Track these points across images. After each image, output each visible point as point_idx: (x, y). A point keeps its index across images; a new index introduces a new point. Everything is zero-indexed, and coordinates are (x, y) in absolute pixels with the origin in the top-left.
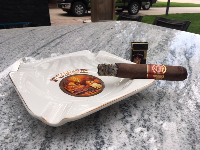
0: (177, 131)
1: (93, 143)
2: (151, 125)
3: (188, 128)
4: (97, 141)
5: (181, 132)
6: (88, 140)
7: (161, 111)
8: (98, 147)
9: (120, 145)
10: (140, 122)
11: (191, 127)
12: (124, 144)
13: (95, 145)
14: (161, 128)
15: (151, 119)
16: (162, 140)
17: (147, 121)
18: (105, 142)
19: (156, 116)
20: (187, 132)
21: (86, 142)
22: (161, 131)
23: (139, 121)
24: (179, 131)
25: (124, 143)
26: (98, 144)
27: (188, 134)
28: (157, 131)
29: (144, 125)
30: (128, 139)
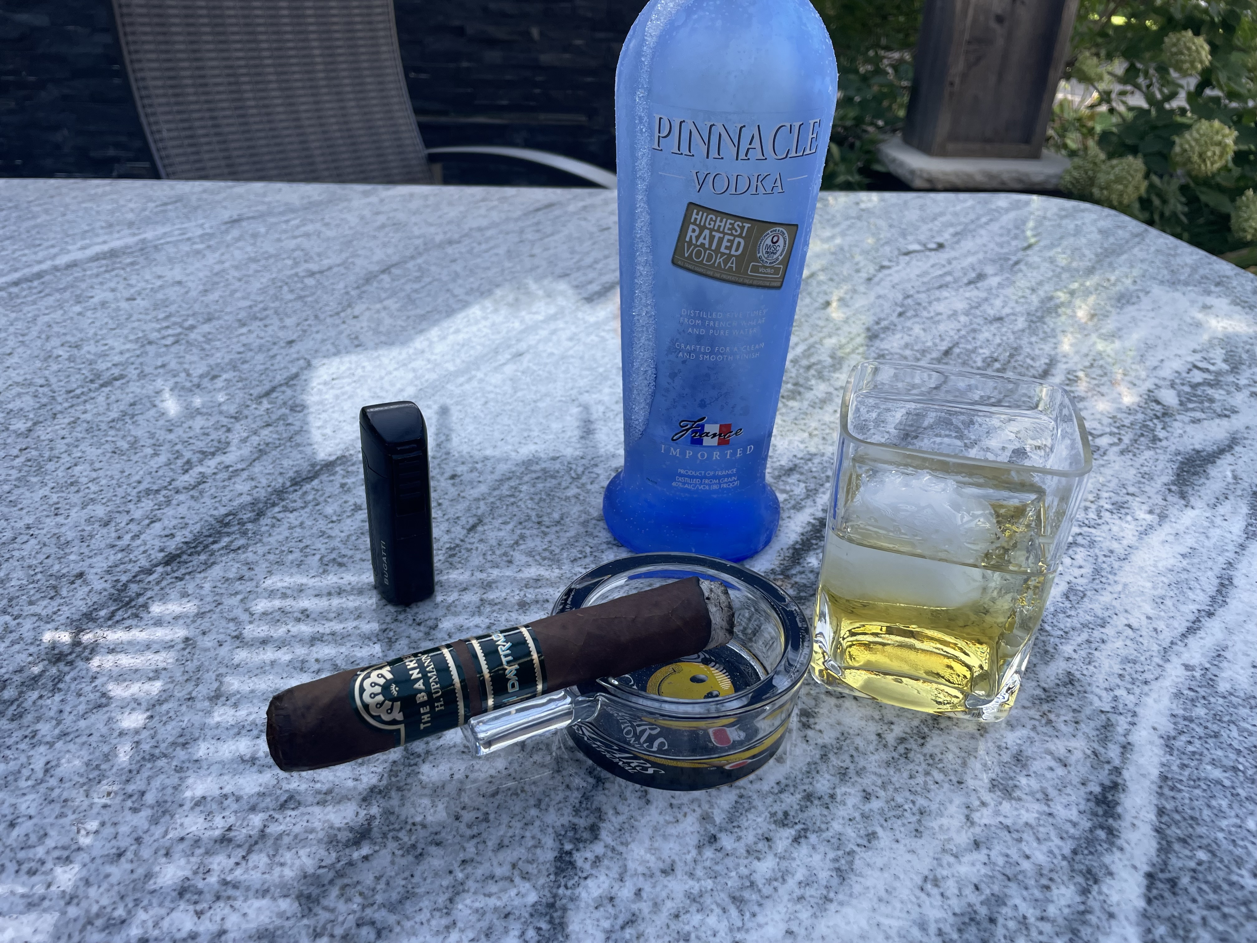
0: (920, 882)
1: (558, 824)
2: (824, 826)
3: (977, 888)
4: (576, 820)
5: (935, 891)
6: (543, 806)
7: (906, 775)
8: (568, 847)
9: (651, 865)
10: (782, 796)
11: (996, 888)
12: (666, 866)
13: (558, 835)
14: (856, 848)
15: (839, 798)
16: (831, 901)
17: (816, 802)
18: (604, 834)
19: (869, 790)
20: (964, 902)
21: (533, 812)
22: (851, 863)
23: (781, 792)
24: (929, 886)
25: (668, 861)
26: (570, 834)
27: (957, 911)
28: (831, 855)
29: (792, 813)
30: (694, 853)
